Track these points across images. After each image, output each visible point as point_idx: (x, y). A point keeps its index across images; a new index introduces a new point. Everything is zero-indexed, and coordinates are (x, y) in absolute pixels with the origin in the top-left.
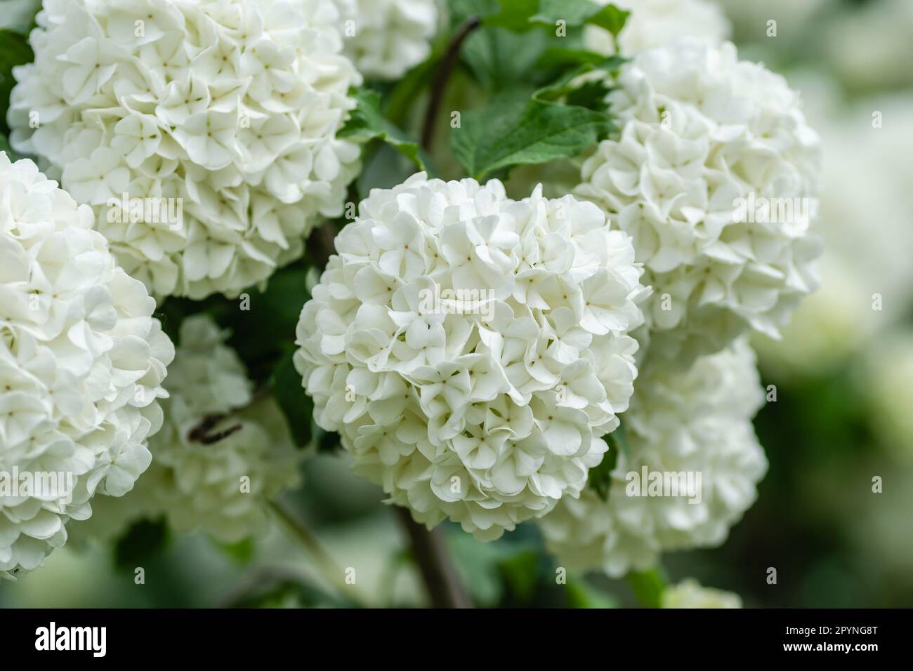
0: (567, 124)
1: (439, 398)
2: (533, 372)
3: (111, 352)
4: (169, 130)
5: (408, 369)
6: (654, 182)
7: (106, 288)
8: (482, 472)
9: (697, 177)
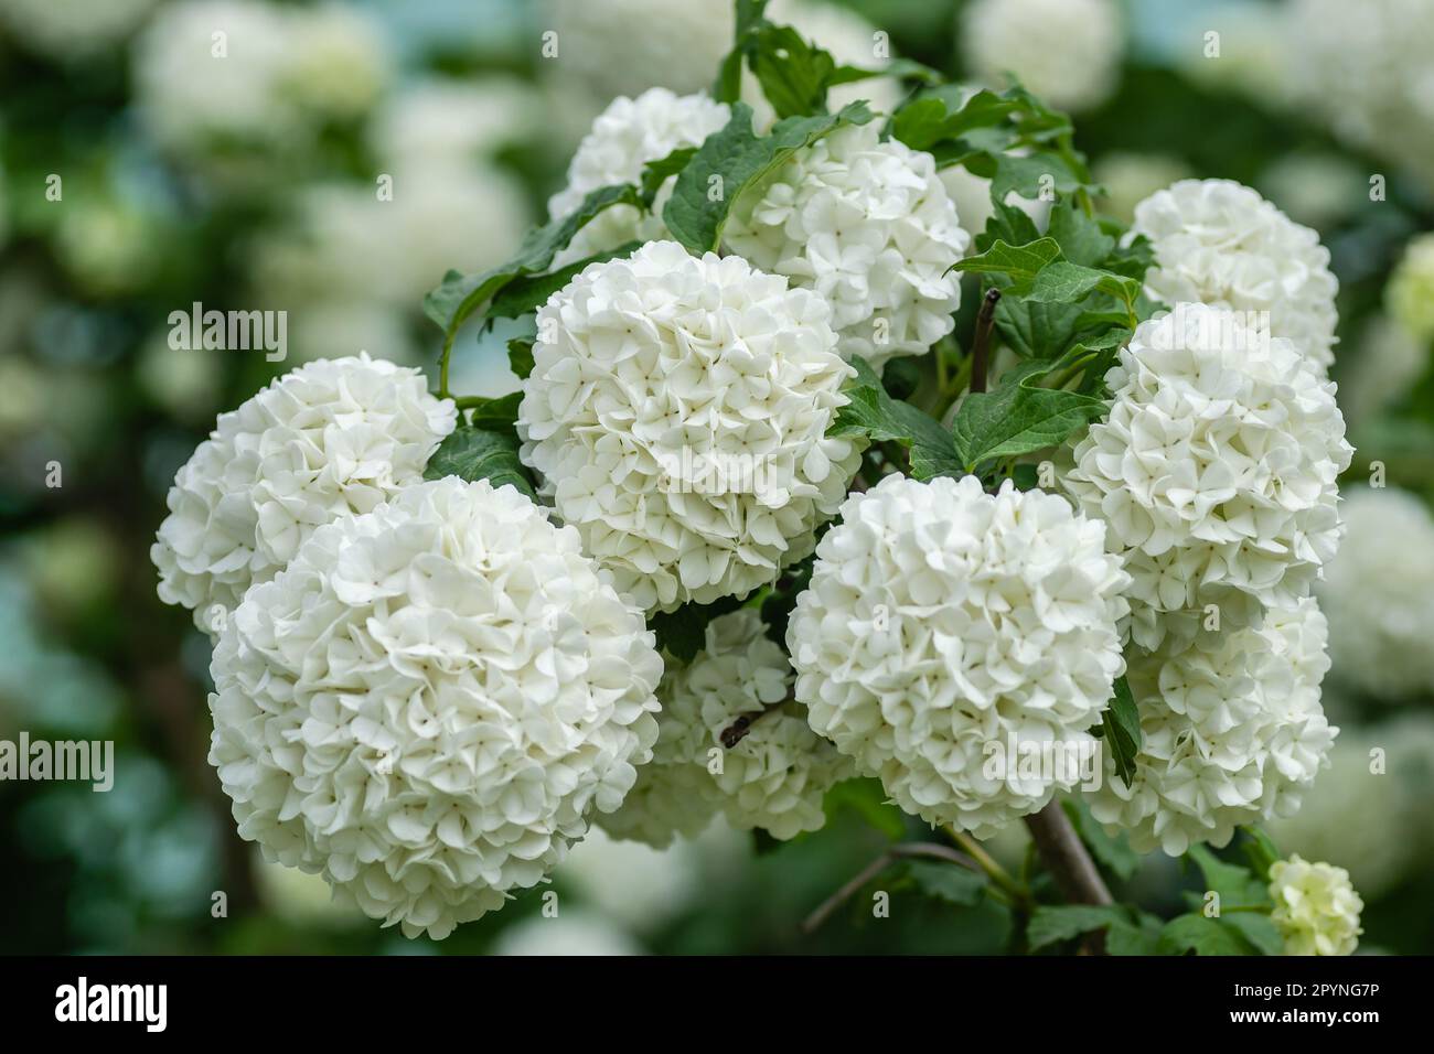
0: (1054, 410)
1: (905, 704)
2: (996, 674)
3: (585, 674)
4: (647, 446)
5: (867, 679)
6: (1140, 464)
7: (572, 614)
8: (956, 775)
9: (1183, 459)
